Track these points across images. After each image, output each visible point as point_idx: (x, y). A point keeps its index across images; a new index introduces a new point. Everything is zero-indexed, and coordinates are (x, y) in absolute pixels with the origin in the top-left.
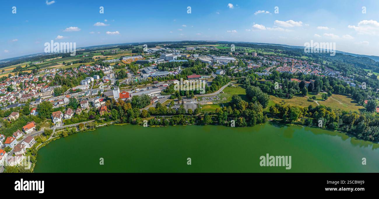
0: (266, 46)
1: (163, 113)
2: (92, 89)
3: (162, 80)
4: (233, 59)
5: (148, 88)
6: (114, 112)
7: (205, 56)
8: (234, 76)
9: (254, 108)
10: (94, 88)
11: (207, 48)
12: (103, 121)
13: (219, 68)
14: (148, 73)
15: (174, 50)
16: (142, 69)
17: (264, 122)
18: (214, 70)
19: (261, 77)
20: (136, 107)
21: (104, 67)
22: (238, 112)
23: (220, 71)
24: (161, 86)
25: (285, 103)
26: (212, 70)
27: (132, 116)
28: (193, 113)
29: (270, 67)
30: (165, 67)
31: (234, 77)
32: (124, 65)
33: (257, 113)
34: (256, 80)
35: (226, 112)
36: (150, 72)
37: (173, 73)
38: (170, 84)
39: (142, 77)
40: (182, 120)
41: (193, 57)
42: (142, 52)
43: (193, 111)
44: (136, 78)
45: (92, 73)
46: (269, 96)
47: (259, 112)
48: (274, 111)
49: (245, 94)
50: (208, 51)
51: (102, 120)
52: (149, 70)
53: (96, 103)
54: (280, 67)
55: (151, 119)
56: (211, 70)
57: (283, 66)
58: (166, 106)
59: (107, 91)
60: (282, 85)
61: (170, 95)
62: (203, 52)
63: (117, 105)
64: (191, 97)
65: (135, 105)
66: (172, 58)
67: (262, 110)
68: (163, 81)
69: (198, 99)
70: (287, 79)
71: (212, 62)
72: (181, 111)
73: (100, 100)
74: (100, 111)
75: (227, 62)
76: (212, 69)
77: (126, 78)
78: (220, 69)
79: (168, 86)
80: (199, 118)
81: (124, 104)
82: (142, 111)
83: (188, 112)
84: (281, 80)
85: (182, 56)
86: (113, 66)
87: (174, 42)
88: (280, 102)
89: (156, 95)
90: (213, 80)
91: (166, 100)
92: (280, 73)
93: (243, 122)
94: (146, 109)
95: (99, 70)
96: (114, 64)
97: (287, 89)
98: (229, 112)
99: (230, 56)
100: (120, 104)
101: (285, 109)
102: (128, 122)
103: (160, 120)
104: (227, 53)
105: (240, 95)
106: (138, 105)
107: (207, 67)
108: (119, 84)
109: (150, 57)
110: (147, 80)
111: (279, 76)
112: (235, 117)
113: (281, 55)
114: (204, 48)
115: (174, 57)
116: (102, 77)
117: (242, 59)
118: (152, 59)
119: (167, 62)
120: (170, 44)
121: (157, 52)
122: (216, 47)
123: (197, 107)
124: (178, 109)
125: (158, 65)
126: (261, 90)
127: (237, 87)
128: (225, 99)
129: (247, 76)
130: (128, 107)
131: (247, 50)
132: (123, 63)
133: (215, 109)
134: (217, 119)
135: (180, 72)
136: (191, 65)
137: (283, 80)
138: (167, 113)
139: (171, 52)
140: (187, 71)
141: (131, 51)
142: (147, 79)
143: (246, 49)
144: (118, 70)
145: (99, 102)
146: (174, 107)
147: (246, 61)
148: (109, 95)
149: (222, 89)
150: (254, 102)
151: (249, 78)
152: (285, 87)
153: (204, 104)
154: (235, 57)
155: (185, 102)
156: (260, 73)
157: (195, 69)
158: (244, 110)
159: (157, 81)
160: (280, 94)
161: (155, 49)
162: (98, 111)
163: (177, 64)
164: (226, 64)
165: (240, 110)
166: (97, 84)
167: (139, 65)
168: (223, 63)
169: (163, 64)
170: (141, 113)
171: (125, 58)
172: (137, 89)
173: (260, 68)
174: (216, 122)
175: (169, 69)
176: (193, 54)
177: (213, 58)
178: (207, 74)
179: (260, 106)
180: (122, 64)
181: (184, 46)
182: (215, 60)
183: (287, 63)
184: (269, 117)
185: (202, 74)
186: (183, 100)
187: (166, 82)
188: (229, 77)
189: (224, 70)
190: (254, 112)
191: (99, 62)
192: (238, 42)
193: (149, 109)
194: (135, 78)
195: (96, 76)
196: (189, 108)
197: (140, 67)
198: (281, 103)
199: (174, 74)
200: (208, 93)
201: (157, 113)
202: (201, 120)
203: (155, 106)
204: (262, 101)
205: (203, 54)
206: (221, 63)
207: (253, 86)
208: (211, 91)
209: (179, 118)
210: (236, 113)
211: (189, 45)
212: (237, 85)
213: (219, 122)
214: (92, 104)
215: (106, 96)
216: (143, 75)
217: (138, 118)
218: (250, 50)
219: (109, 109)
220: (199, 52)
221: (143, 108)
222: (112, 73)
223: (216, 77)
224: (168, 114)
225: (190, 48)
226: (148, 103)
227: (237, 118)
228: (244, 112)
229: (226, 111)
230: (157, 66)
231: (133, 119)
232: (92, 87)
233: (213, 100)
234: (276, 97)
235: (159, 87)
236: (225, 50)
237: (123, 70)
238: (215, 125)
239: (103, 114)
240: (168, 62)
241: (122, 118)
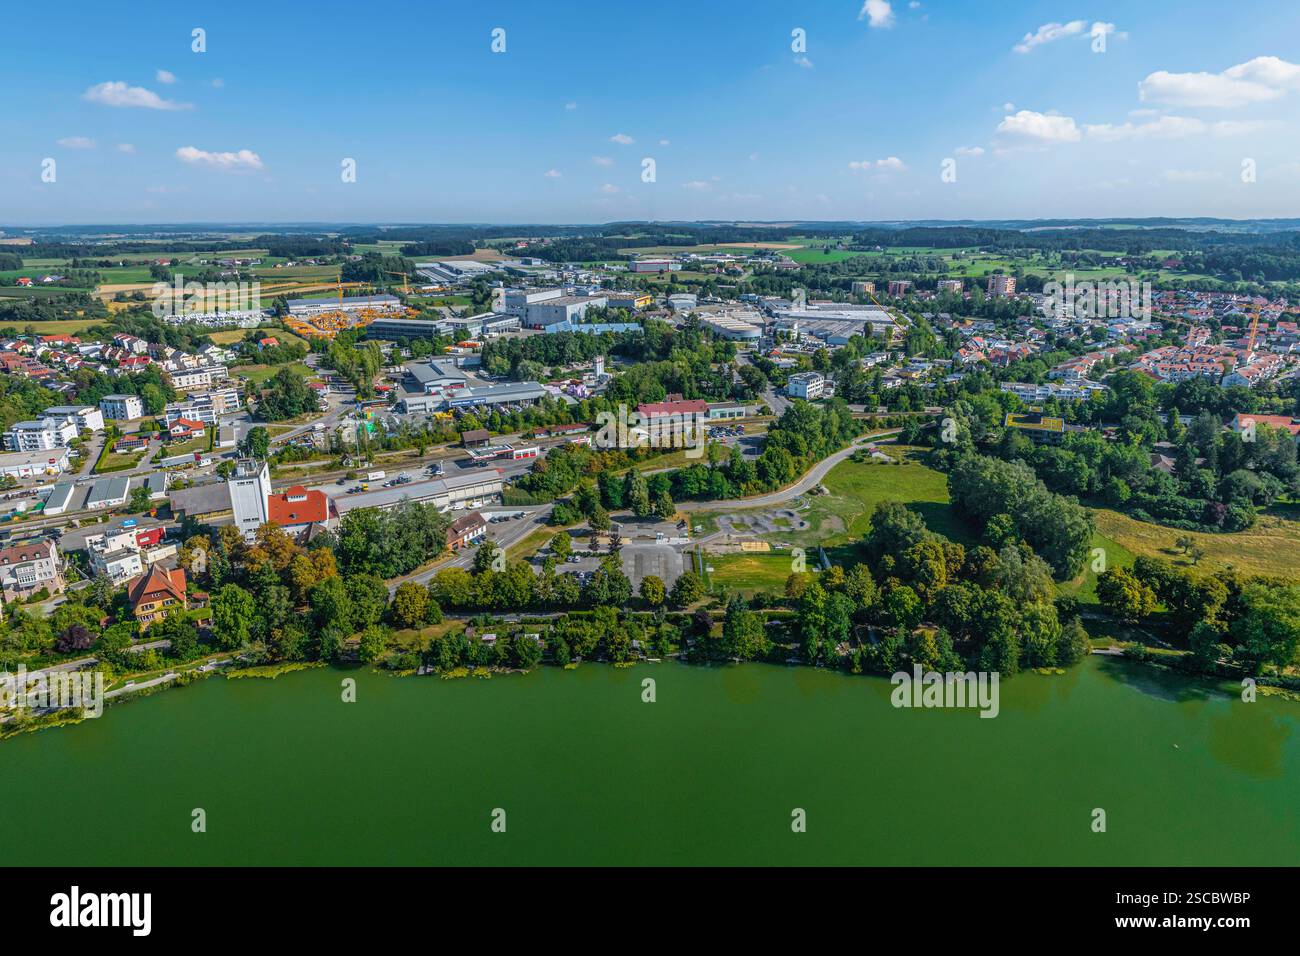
0: (1071, 233)
1: (511, 600)
2: (93, 472)
3: (506, 427)
4: (878, 315)
5: (434, 468)
6: (231, 600)
7: (732, 302)
8: (883, 403)
9: (1001, 576)
10: (101, 471)
11: (739, 261)
12: (152, 658)
13: (804, 362)
14: (433, 390)
15: (570, 270)
16: (403, 369)
17: (1065, 656)
18: (774, 373)
19: (1040, 410)
20: (363, 570)
21: (170, 351)
22: (909, 597)
23: (807, 380)
24: (501, 456)
25: (1198, 556)
26: (765, 378)
27: (337, 619)
28: (666, 599)
29: (1095, 350)
30: (526, 362)
31: (881, 409)
32: (299, 344)
33: (1019, 608)
34: (1009, 422)
35: (839, 596)
36: (446, 383)
37: (565, 391)
38: (548, 449)
39: (401, 408)
40: (611, 636)
41: (669, 306)
42: (398, 279)
43: (670, 589)
44: (370, 415)
45: (92, 382)
46: (1088, 516)
47: (1034, 601)
48: (1125, 599)
49: (946, 499)
50: (746, 277)
51: (147, 651)
52: (440, 373)
53: (116, 556)
54: (1163, 349)
55: (447, 636)
56: (761, 374)
57: (1176, 343)
58: (531, 560)
59: (189, 485)
60: (1170, 452)
61: (551, 506)
62: (718, 281)
63: (252, 562)
64: (657, 513)
65: (356, 561)
66: (559, 312)
67: (1052, 590)
68: (516, 429)
69: (693, 525)
70: (1206, 416)
71: (764, 333)
72: (606, 587)
73: (139, 537)
74: (135, 602)
75: (843, 331)
76: (766, 368)
77: (309, 417)
78: (806, 369)
79: (539, 459)
80: (700, 625)
81: (295, 555)
82: (399, 593)
83: (643, 591)
84: (1168, 426)
85: (612, 303)
86: (231, 347)
87: (569, 230)
88: (1167, 552)
89: (477, 504)
90: (772, 427)
91: (530, 532)
92: (1164, 383)
93: (940, 651)
94: (419, 582)
95: (138, 369)
96: (236, 337)
97: (1209, 477)
98: (858, 597)
99: (863, 301)
100: (274, 554)
101: (1203, 591)
102: (313, 656)
103: (494, 636)
104: (847, 285)
105: (915, 507)
106: (377, 561)
107: (740, 360)
108: (266, 444)
109: (444, 303)
110: (430, 428)
111: (1151, 401)
112: (890, 621)
113: (1171, 278)
114: (728, 259)
115: (571, 310)
116: (160, 407)
117: (928, 315)
118: (455, 315)
119: (532, 333)
120: (547, 240)
121: (478, 279)
122: (789, 254)
123: (689, 568)
124: (591, 576)
125: (489, 350)
126: (1038, 477)
127: (897, 463)
128: (836, 524)
129: (958, 403)
130: (319, 574)
131: (957, 263)
132: (291, 332)
133: (785, 577)
134: (796, 629)
135: (604, 386)
136: (658, 352)
137: (1183, 423)
138: (534, 597)
139: (552, 280)
140: (637, 379)
141: (337, 270)
142: (429, 419)
143: (955, 257)
144: (265, 373)
145: (138, 549)
146: (568, 567)
147: (951, 325)
148: (206, 507)
149: (815, 475)
150: (998, 545)
151: (966, 413)
152: (1199, 461)
153: (723, 550)
154: (889, 304)
155: (626, 542)
156: (1031, 386)
157: (679, 372)
158: (940, 587)
159: (483, 432)
160: (1162, 502)
161: (470, 266)
162: (123, 605)
163: (587, 342)
164: (839, 341)
165: (922, 586)
166: (121, 445)
167: (385, 348)
168: (825, 338)
169: (513, 342)
170: (391, 600)
171: (303, 308)
172: (371, 476)
173: (1030, 359)
174: (790, 647)
175: (547, 371)
176: (670, 291)
177: (769, 312)
178: (738, 395)
179: (1038, 568)
180: (283, 339)
181: (621, 252)
182: (780, 325)
183: (1211, 324)
184: (1094, 630)
185: (713, 394)
186: (615, 529)
187: (528, 437)
188: (857, 409)
189: (830, 376)
190: (1001, 598)
191: (138, 323)
192: (906, 223)
193: (438, 580)
194: (362, 416)
195: (123, 402)
196: (646, 573)
197: (391, 357)
198: (1175, 553)
199: (573, 394)
200: (745, 495)
201: (481, 601)
202: (712, 634)
203: (470, 560)
204: (1049, 542)
205: (719, 295)
206: (811, 340)
207: (989, 459)
208: (760, 482)
209: (597, 624)
210: (900, 604)
211: (646, 245)
212: (901, 451)
213: (804, 648)
214: (82, 561)
215: (183, 511)
216: (409, 401)
217: (375, 632)
218: (977, 263)
219: (200, 587)
220: (699, 284)
221: (406, 572)
222: (225, 383)
223: (788, 409)
224: (537, 606)
225: (655, 260)
226: (433, 545)
227: (902, 630)
228: (942, 598)
229: (841, 588)
230: (483, 353)
231: (346, 635)
232: (90, 464)
233: (773, 530)
234: (1137, 518)
235: (492, 465)
236: (834, 269)
237: (294, 368)
238: (786, 664)
239: (159, 618)
240: (538, 332)
241: (277, 633)
